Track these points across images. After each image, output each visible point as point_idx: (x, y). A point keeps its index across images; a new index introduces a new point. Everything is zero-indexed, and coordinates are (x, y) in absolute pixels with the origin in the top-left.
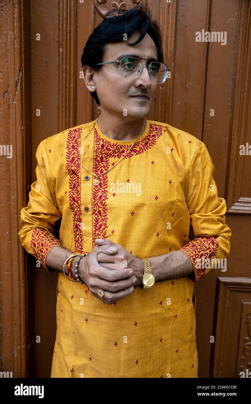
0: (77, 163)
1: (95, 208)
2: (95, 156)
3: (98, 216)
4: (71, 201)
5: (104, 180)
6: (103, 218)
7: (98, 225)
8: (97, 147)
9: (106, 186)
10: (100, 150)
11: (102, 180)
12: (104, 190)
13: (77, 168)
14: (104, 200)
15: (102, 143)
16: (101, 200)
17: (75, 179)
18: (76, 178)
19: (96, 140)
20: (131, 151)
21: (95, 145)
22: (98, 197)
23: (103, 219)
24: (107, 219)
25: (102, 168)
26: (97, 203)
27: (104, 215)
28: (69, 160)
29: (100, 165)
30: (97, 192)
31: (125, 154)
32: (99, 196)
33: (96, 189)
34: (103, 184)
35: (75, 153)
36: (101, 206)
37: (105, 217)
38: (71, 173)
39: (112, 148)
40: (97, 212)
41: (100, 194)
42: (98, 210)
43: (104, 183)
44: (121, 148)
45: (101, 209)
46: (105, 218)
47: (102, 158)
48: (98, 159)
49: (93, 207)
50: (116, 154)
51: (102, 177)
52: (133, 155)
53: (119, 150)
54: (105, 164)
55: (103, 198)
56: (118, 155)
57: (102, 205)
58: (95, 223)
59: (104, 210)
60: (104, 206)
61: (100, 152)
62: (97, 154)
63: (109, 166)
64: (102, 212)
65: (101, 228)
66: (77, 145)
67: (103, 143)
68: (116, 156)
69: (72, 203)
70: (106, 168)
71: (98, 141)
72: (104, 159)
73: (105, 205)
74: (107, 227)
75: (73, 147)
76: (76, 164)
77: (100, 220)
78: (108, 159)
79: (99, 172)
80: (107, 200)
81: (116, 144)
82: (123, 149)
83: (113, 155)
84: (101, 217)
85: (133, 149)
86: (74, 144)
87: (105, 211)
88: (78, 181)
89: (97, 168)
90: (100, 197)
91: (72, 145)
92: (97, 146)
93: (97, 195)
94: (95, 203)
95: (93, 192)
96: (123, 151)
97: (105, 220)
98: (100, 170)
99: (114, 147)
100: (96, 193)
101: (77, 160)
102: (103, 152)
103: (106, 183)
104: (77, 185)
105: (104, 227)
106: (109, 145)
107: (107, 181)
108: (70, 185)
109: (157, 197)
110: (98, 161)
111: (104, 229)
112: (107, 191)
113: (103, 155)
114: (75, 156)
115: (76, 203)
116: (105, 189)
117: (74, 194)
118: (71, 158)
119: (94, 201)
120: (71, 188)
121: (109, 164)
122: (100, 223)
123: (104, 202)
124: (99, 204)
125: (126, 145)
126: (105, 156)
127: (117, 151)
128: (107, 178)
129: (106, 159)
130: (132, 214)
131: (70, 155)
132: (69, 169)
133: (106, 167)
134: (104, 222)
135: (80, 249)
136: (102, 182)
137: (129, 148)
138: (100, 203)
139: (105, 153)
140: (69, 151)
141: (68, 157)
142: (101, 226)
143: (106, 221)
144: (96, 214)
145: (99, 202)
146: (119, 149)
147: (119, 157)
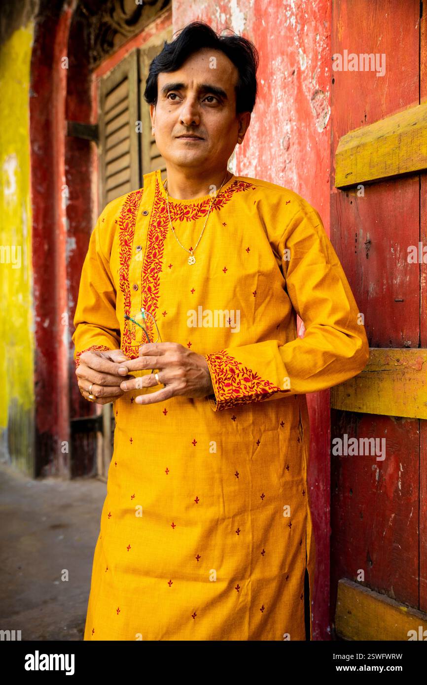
0: (130, 229)
1: (145, 285)
2: (151, 221)
3: (147, 295)
4: (122, 280)
5: (159, 248)
6: (153, 296)
7: (147, 307)
8: (155, 211)
9: (161, 256)
10: (158, 214)
11: (156, 249)
12: (158, 262)
13: (130, 237)
14: (156, 272)
15: (162, 206)
16: (153, 273)
17: (126, 251)
18: (128, 250)
19: (156, 202)
20: (198, 212)
21: (154, 209)
22: (149, 271)
23: (153, 298)
24: (158, 297)
25: (158, 234)
26: (147, 277)
27: (155, 292)
28: (122, 227)
29: (157, 231)
30: (150, 264)
31: (190, 215)
32: (151, 268)
33: (149, 261)
34: (158, 254)
35: (130, 217)
36: (152, 281)
37: (156, 295)
38: (123, 244)
39: (174, 209)
40: (146, 289)
41: (153, 266)
42: (147, 286)
43: (159, 252)
44: (186, 208)
45: (151, 285)
46: (155, 297)
47: (159, 223)
48: (155, 224)
49: (143, 282)
50: (177, 217)
51: (157, 245)
52: (200, 216)
53: (182, 211)
54: (162, 229)
55: (156, 271)
56: (180, 218)
57: (154, 279)
58: (144, 305)
59: (155, 285)
60: (156, 281)
61: (158, 216)
62: (155, 219)
63: (167, 231)
64: (153, 289)
65: (149, 309)
66: (135, 208)
67: (164, 206)
68: (177, 219)
69: (122, 283)
70: (164, 234)
71: (158, 203)
72: (162, 223)
73: (157, 279)
74: (157, 308)
75: (129, 210)
76: (130, 231)
77: (149, 299)
78: (167, 223)
79: (154, 239)
80: (160, 272)
81: (180, 205)
82: (188, 209)
83: (174, 217)
84: (151, 295)
85: (202, 209)
86: (131, 208)
87: (157, 287)
88: (129, 253)
89: (152, 234)
90: (153, 270)
91: (128, 208)
92: (157, 210)
93: (149, 268)
94: (145, 278)
95: (144, 265)
96: (188, 212)
97: (156, 298)
98: (155, 236)
99: (176, 209)
100: (148, 266)
101: (131, 226)
102: (162, 216)
103: (161, 252)
104: (127, 259)
105: (154, 308)
106: (171, 207)
107: (163, 249)
108: (121, 261)
109: (225, 268)
110: (155, 227)
111: (154, 310)
112: (161, 262)
113: (162, 220)
114: (129, 221)
115: (125, 282)
116: (160, 260)
117: (124, 271)
118: (124, 224)
119: (144, 274)
120: (122, 264)
121: (168, 229)
122: (149, 303)
123: (156, 275)
124: (150, 279)
125: (193, 204)
126: (163, 220)
127: (179, 212)
128: (163, 246)
129: (165, 223)
130: (192, 291)
131: (124, 221)
132: (122, 238)
133: (164, 232)
134: (155, 301)
135: (129, 343)
136: (157, 251)
137: (195, 208)
138: (151, 277)
139: (164, 217)
140: (122, 215)
141: (121, 224)
142: (150, 307)
143: (157, 300)
144: (146, 291)
145: (151, 275)
146: (182, 209)
147: (181, 219)
